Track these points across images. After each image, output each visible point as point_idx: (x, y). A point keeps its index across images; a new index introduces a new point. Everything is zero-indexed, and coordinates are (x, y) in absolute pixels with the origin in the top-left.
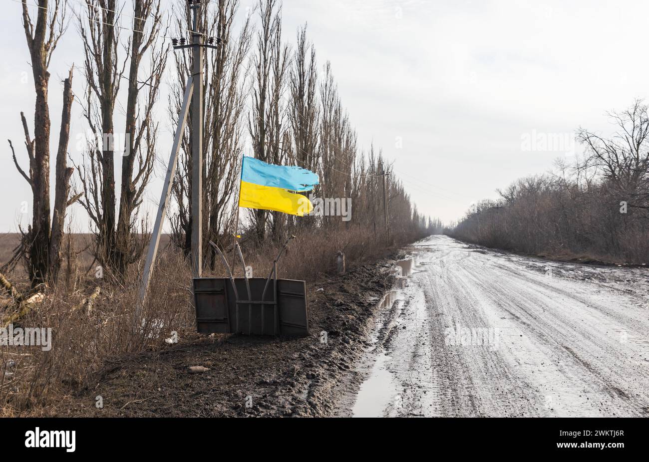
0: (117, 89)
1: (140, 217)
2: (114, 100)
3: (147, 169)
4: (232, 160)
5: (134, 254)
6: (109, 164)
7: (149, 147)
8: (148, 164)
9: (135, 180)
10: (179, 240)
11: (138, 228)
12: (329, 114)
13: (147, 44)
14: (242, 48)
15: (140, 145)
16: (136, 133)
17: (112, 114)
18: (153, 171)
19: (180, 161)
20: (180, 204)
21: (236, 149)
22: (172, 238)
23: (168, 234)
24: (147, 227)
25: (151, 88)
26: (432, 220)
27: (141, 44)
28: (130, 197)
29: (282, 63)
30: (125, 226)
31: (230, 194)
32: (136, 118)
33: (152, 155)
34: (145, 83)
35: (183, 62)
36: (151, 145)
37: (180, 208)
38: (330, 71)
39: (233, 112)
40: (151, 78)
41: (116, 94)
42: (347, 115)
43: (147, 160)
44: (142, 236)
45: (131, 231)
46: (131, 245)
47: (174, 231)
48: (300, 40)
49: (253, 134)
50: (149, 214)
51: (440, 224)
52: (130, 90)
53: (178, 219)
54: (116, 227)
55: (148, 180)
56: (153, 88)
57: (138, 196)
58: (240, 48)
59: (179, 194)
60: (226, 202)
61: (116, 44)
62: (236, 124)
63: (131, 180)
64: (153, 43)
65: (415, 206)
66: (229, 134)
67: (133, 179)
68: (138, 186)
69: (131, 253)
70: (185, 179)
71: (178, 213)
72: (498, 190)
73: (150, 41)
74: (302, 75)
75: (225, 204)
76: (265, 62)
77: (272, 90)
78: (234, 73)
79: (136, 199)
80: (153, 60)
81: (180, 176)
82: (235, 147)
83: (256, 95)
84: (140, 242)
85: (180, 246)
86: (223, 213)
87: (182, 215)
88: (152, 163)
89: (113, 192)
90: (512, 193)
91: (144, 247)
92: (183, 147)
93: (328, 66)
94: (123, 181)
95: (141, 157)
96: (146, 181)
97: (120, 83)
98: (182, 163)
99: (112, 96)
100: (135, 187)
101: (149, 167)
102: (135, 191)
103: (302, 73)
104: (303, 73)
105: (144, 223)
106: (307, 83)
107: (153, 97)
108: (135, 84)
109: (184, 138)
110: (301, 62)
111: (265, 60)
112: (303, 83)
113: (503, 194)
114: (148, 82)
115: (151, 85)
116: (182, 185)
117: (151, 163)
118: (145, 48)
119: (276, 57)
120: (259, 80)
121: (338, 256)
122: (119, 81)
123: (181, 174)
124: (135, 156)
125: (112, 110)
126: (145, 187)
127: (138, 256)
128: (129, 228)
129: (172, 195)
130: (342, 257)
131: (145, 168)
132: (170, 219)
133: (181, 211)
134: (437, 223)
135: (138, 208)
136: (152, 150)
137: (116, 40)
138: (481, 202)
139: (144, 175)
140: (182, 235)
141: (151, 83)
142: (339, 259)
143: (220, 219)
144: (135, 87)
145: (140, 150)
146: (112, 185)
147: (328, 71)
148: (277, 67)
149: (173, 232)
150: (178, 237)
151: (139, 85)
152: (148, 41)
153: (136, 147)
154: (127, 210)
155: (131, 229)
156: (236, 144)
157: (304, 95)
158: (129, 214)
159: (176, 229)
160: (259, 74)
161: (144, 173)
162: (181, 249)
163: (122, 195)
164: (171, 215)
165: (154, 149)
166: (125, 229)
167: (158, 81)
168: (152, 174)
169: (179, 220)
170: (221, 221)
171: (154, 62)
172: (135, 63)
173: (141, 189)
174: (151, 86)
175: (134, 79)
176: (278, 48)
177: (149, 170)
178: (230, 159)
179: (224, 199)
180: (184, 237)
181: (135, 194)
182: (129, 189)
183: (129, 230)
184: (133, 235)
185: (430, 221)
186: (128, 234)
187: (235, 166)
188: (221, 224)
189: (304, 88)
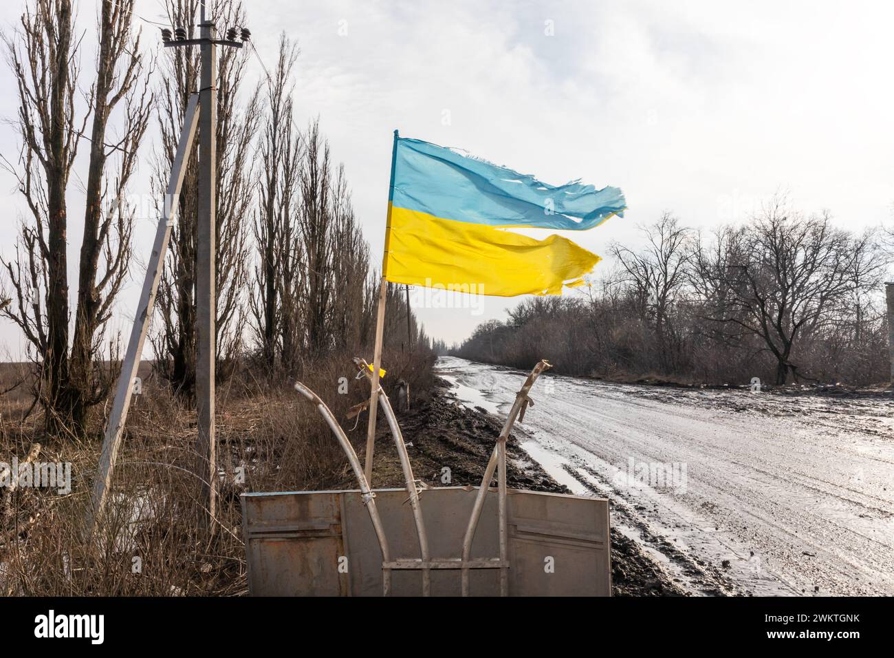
0: (74, 154)
1: (107, 338)
2: (68, 170)
3: (118, 270)
4: (237, 264)
5: (98, 391)
6: (59, 262)
7: (122, 239)
8: (120, 263)
9: (100, 284)
10: (165, 370)
11: (104, 354)
12: (341, 223)
13: (120, 93)
14: (249, 125)
15: (108, 236)
16: (101, 218)
17: (65, 189)
18: (128, 274)
19: (167, 264)
20: (166, 322)
21: (242, 251)
22: (155, 367)
23: (148, 361)
24: (118, 353)
25: (125, 154)
26: (436, 341)
27: (109, 89)
28: (92, 309)
29: (293, 155)
30: (83, 351)
31: (234, 308)
32: (102, 198)
33: (127, 250)
34: (116, 147)
35: (172, 134)
36: (125, 235)
37: (167, 326)
38: (343, 175)
39: (239, 205)
40: (126, 140)
41: (71, 161)
42: (361, 224)
43: (119, 257)
44: (111, 365)
45: (93, 358)
46: (93, 379)
47: (158, 358)
48: (311, 133)
49: (260, 236)
50: (122, 334)
51: (443, 345)
52: (93, 155)
53: (164, 341)
54: (70, 352)
55: (121, 285)
56: (128, 155)
57: (105, 307)
58: (247, 124)
59: (165, 307)
60: (229, 319)
61: (72, 92)
62: (241, 220)
63: (93, 284)
64: (129, 93)
65: (422, 326)
66: (233, 232)
67: (97, 284)
68: (104, 294)
69: (94, 389)
70: (174, 289)
71: (165, 333)
72: (507, 310)
73: (124, 89)
74: (314, 174)
75: (227, 322)
76: (274, 151)
77: (281, 187)
78: (239, 155)
79: (102, 313)
80: (129, 117)
81: (167, 284)
82: (241, 249)
83: (263, 191)
84: (107, 374)
85: (168, 378)
86: (225, 332)
87: (169, 335)
88: (127, 260)
89: (65, 302)
90: (521, 312)
91: (113, 381)
92: (171, 247)
93: (342, 168)
94: (81, 285)
95: (109, 253)
96: (117, 287)
97: (78, 146)
98: (170, 266)
99: (65, 165)
100: (99, 295)
101: (121, 267)
102: (99, 301)
103: (314, 171)
104: (316, 171)
105: (114, 346)
106: (319, 184)
107: (129, 166)
108: (100, 147)
109: (173, 233)
110: (313, 159)
111: (275, 149)
112: (316, 184)
113: (512, 313)
114: (122, 146)
115: (125, 150)
116: (169, 296)
117: (125, 262)
118: (116, 99)
119: (287, 148)
120: (267, 172)
121: (399, 388)
122: (76, 143)
123: (168, 281)
124: (100, 250)
125: (65, 184)
126: (115, 296)
127: (105, 394)
128: (90, 353)
129: (156, 308)
130: (405, 389)
131: (115, 267)
132: (153, 341)
133: (168, 331)
134: (441, 344)
135: (104, 326)
136: (127, 244)
137: (72, 86)
138: (487, 322)
139: (114, 278)
140: (169, 362)
141: (125, 148)
142: (402, 391)
143: (221, 340)
144: (100, 152)
145: (108, 243)
146: (63, 292)
147: (341, 174)
148: (288, 159)
149: (156, 358)
150: (164, 365)
151: (107, 150)
152: (121, 90)
153: (102, 237)
154: (86, 328)
155: (93, 355)
156: (241, 246)
157: (316, 197)
158: (90, 332)
159: (162, 354)
160: (267, 166)
161: (115, 275)
162: (169, 381)
163: (79, 306)
164: (154, 335)
165: (130, 242)
166: (83, 355)
167: (136, 145)
168: (126, 277)
169: (166, 342)
170: (222, 343)
171: (131, 121)
172: (101, 117)
173: (110, 298)
174: (126, 152)
175: (99, 140)
176: (289, 137)
177: (121, 272)
178: (234, 264)
179: (226, 316)
180: (172, 364)
181: (99, 304)
182: (91, 298)
183: (90, 357)
184: (96, 364)
185: (434, 342)
186: (88, 363)
187: (241, 273)
188: (222, 347)
189: (316, 189)
